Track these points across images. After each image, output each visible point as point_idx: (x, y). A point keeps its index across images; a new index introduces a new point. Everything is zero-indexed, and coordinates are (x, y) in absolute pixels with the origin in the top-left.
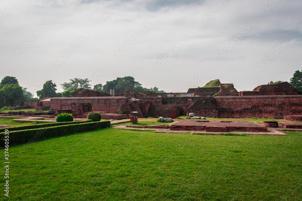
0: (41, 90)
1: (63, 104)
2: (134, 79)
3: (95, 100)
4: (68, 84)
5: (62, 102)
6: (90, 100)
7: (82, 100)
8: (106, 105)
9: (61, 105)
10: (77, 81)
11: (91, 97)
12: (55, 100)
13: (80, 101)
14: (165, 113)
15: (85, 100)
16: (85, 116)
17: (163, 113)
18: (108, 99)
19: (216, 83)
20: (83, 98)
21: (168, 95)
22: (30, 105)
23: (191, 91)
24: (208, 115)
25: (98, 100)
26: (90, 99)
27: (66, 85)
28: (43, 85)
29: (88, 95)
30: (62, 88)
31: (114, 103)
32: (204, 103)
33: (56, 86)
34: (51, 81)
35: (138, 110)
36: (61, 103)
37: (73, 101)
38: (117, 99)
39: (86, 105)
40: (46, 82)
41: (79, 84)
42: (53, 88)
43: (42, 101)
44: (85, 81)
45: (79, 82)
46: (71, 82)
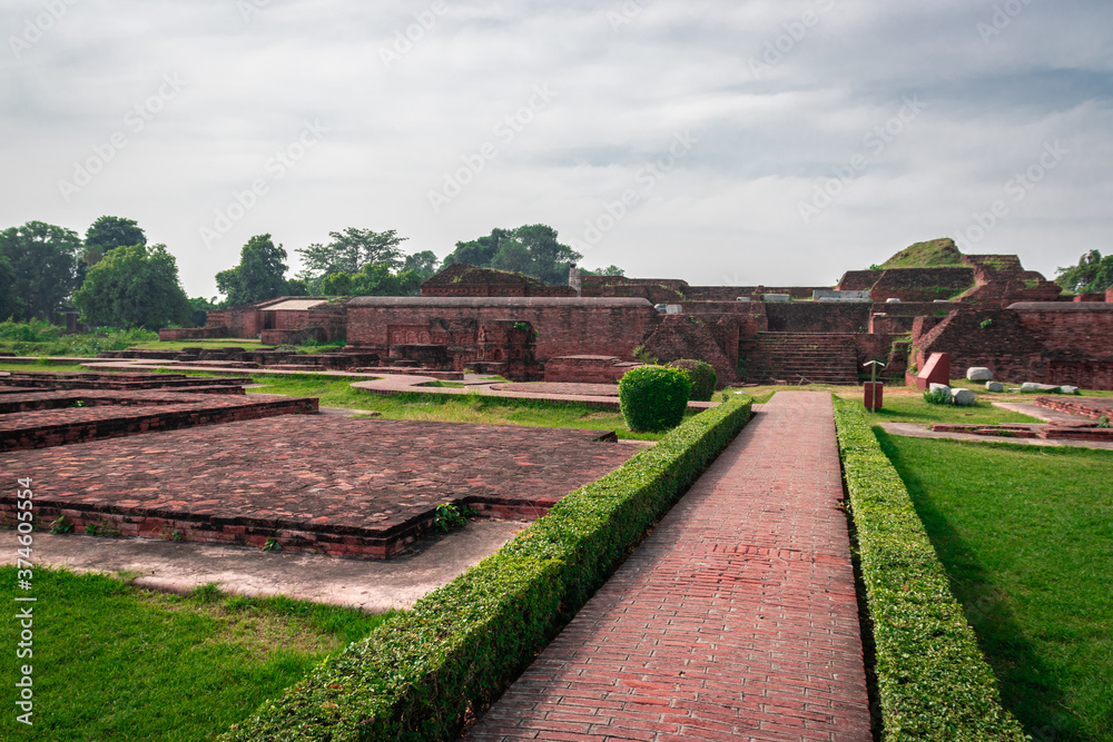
0: (231, 268)
1: (397, 321)
2: (556, 235)
3: (524, 307)
4: (326, 249)
5: (393, 314)
6: (506, 311)
7: (472, 308)
8: (569, 327)
9: (389, 327)
10: (355, 239)
11: (510, 299)
12: (367, 306)
13: (465, 311)
14: (810, 365)
15: (486, 310)
16: (553, 373)
17: (802, 365)
18: (577, 308)
19: (947, 252)
20: (476, 300)
21: (766, 295)
22: (228, 324)
23: (852, 280)
24: (1010, 377)
25: (540, 308)
26: (507, 307)
27: (317, 255)
28: (241, 250)
29: (490, 288)
30: (304, 262)
31: (603, 324)
32: (987, 327)
33: (284, 254)
34: (268, 236)
35: (713, 351)
36: (390, 318)
37: (435, 313)
38: (613, 308)
39: (519, 327)
40: (250, 242)
41: (362, 250)
42: (274, 262)
43: (274, 311)
44: (385, 240)
45: (364, 241)
46: (335, 241)
